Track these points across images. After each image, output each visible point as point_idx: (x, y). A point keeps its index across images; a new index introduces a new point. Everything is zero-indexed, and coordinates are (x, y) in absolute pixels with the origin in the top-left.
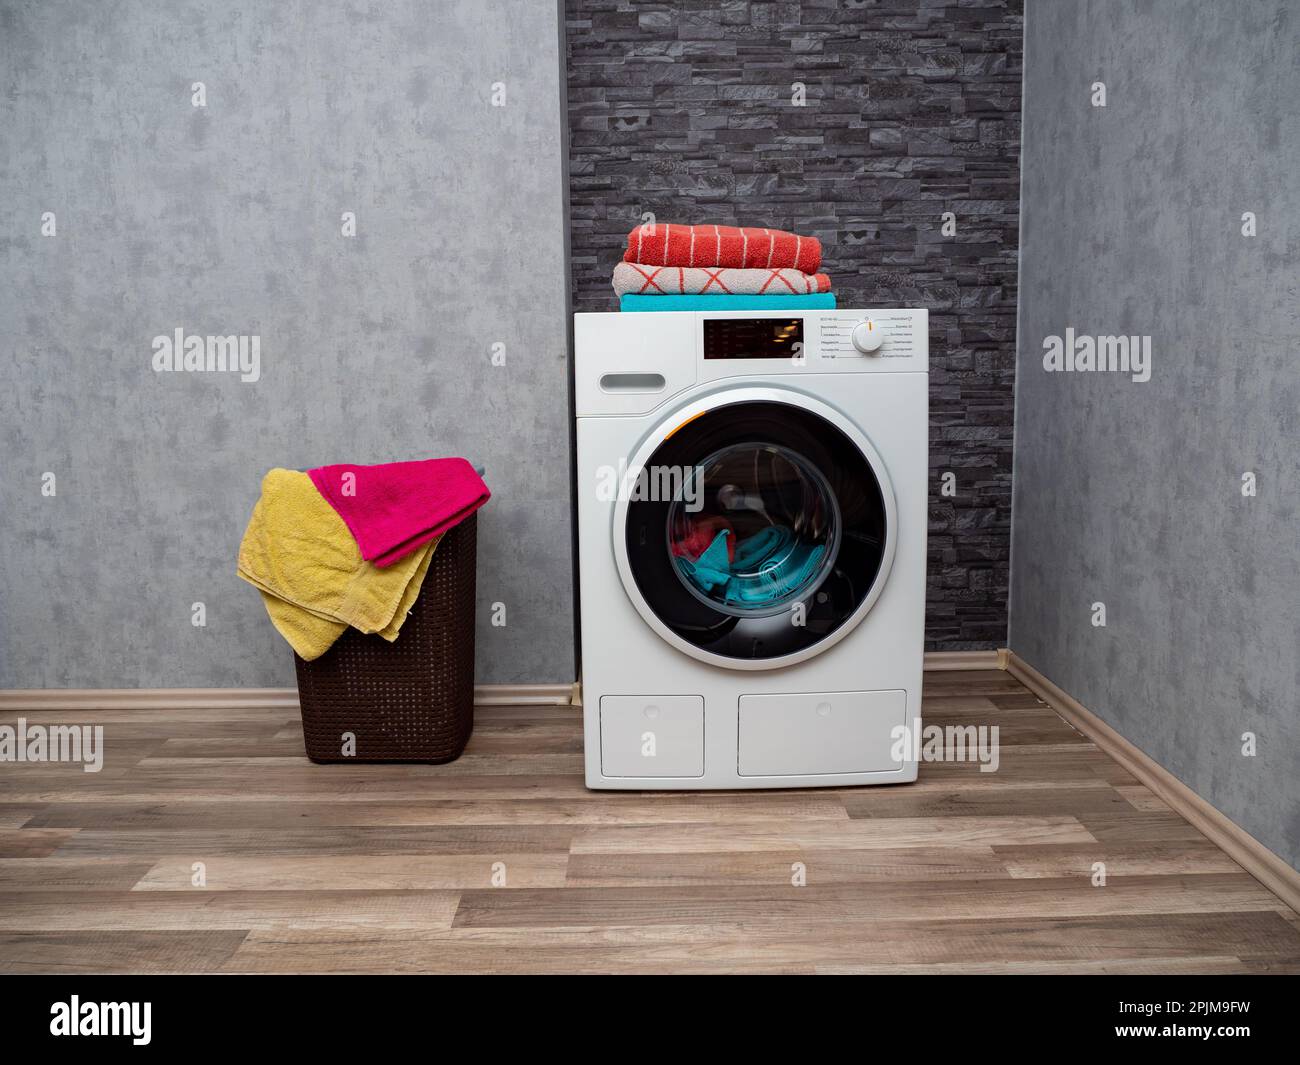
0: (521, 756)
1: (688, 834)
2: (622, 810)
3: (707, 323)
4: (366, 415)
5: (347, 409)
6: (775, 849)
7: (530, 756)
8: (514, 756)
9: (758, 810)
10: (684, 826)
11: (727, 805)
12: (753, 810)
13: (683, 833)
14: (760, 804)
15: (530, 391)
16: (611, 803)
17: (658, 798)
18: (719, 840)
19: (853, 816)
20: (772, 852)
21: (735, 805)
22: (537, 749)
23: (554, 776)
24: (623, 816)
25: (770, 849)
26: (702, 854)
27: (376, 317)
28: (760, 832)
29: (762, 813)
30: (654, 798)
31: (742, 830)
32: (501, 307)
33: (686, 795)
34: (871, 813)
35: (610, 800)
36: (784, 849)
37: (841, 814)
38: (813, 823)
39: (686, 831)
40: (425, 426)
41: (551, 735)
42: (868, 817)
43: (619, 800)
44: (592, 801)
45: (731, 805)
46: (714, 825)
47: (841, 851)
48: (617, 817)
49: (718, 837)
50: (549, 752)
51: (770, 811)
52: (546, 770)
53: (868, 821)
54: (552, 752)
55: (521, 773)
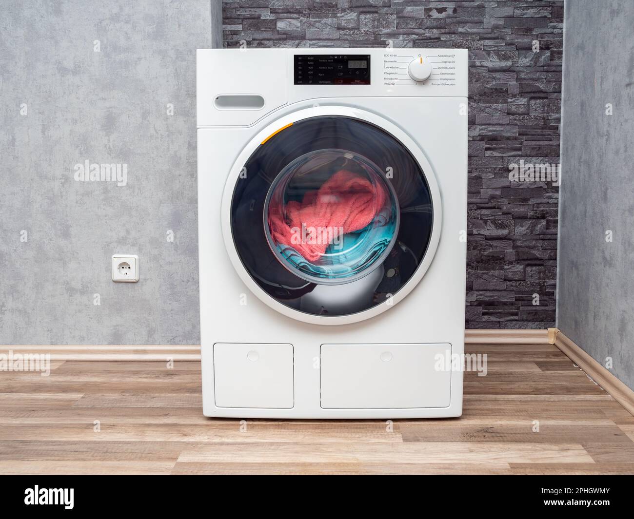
0: (163, 395)
1: (273, 450)
2: (229, 432)
3: (297, 58)
4: (60, 138)
5: (46, 133)
6: (338, 461)
7: (170, 395)
8: (157, 395)
9: (334, 434)
10: (272, 444)
11: (310, 430)
12: (329, 434)
13: (270, 449)
14: (336, 430)
15: (185, 121)
16: (221, 427)
17: (258, 425)
18: (296, 455)
19: (406, 440)
20: (335, 464)
21: (316, 431)
22: (177, 390)
23: (183, 408)
24: (227, 437)
25: (334, 461)
26: (280, 464)
27: (69, 64)
28: (331, 449)
29: (336, 437)
30: (255, 425)
31: (317, 447)
32: (163, 58)
33: (280, 423)
34: (420, 438)
35: (220, 425)
36: (345, 461)
37: (398, 438)
38: (373, 444)
39: (273, 447)
40: (105, 147)
41: (191, 381)
42: (418, 440)
43: (228, 425)
44: (207, 425)
45: (313, 431)
46: (296, 444)
47: (390, 464)
48: (222, 437)
49: (296, 452)
50: (185, 392)
51: (343, 435)
52: (178, 404)
53: (418, 443)
54: (188, 392)
55: (158, 406)
